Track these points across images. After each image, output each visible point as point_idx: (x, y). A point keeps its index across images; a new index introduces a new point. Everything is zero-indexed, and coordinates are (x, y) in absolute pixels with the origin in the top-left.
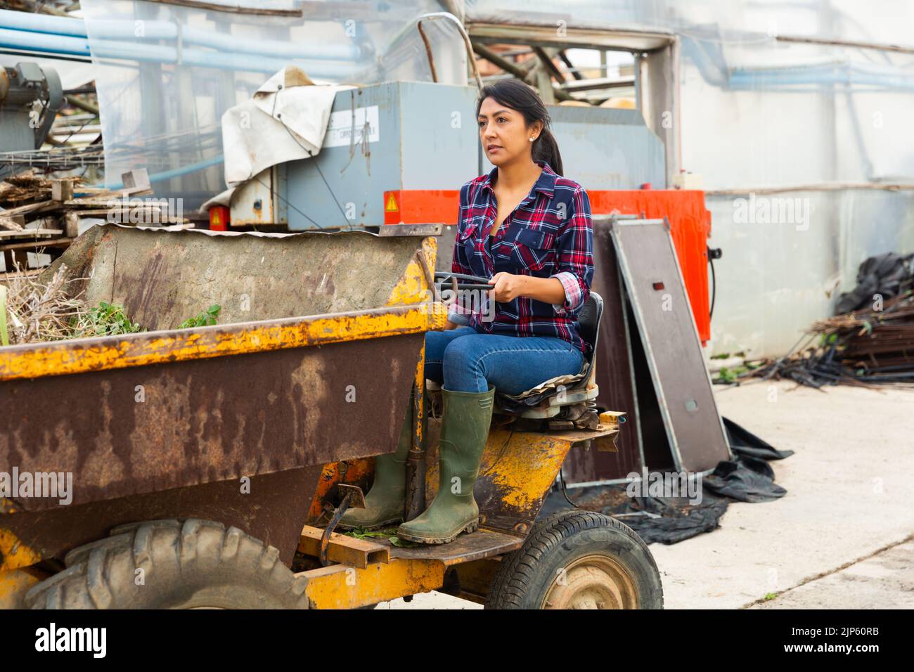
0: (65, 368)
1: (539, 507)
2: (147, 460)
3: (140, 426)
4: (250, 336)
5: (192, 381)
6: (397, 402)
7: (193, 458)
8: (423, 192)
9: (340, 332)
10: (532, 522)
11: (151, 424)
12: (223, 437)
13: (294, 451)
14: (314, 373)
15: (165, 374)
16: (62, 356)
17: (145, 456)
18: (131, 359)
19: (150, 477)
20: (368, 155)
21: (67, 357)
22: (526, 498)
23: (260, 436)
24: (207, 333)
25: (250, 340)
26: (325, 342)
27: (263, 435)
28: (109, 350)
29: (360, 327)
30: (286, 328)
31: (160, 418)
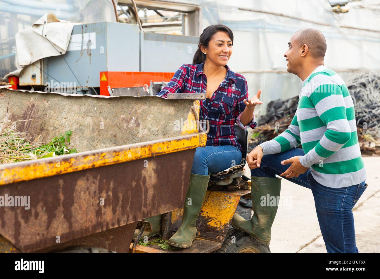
0: (45, 174)
1: (228, 227)
2: (79, 220)
3: (76, 203)
4: (127, 153)
5: (100, 177)
6: (184, 183)
7: (100, 218)
8: (118, 72)
9: (165, 150)
10: (225, 235)
11: (81, 201)
12: (113, 206)
13: (142, 211)
14: (151, 170)
15: (88, 174)
16: (43, 168)
17: (78, 218)
18: (75, 167)
19: (80, 230)
20: (90, 55)
21: (46, 168)
22: (220, 223)
23: (128, 204)
24: (109, 152)
25: (127, 155)
26: (158, 155)
27: (129, 203)
28: (65, 163)
29: (172, 147)
30: (143, 148)
31: (85, 198)
